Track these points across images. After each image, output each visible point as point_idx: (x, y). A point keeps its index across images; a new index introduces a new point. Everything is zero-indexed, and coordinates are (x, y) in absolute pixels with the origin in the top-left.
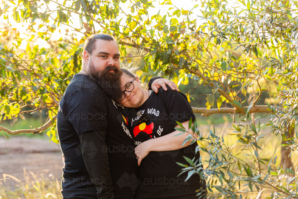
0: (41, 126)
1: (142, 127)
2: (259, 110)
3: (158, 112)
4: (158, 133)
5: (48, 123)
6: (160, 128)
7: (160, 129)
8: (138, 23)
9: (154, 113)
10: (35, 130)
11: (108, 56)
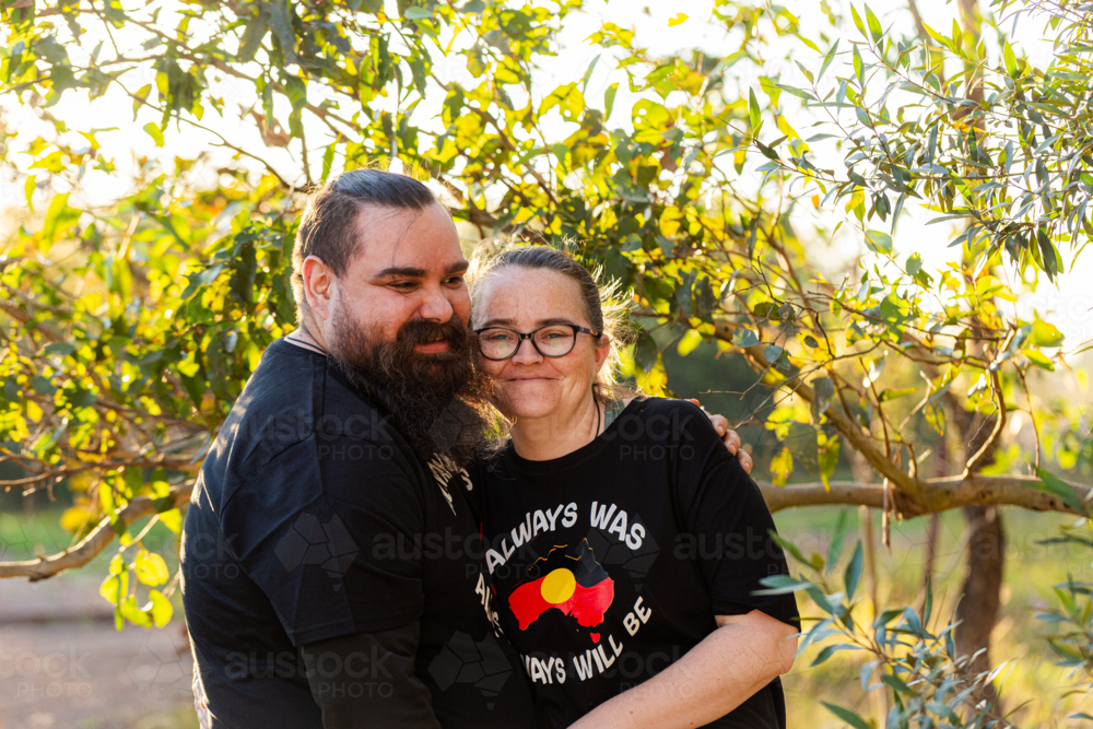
0: (65, 550)
1: (559, 588)
2: (990, 493)
3: (638, 532)
4: (628, 627)
5: (94, 539)
6: (640, 608)
7: (640, 613)
8: (486, 118)
9: (618, 529)
10: (38, 566)
11: (422, 279)
